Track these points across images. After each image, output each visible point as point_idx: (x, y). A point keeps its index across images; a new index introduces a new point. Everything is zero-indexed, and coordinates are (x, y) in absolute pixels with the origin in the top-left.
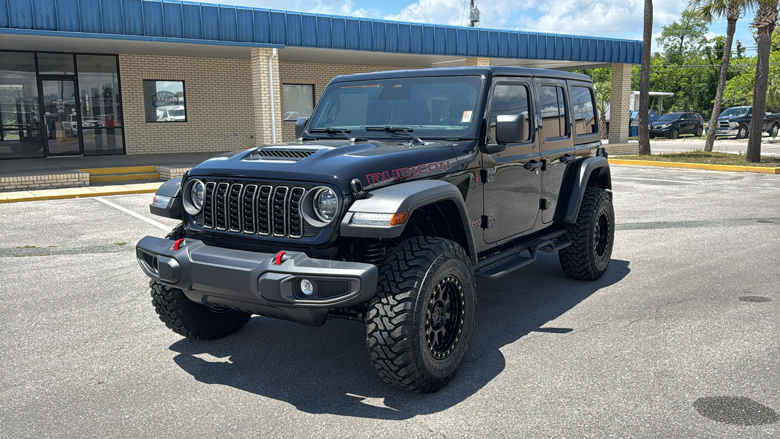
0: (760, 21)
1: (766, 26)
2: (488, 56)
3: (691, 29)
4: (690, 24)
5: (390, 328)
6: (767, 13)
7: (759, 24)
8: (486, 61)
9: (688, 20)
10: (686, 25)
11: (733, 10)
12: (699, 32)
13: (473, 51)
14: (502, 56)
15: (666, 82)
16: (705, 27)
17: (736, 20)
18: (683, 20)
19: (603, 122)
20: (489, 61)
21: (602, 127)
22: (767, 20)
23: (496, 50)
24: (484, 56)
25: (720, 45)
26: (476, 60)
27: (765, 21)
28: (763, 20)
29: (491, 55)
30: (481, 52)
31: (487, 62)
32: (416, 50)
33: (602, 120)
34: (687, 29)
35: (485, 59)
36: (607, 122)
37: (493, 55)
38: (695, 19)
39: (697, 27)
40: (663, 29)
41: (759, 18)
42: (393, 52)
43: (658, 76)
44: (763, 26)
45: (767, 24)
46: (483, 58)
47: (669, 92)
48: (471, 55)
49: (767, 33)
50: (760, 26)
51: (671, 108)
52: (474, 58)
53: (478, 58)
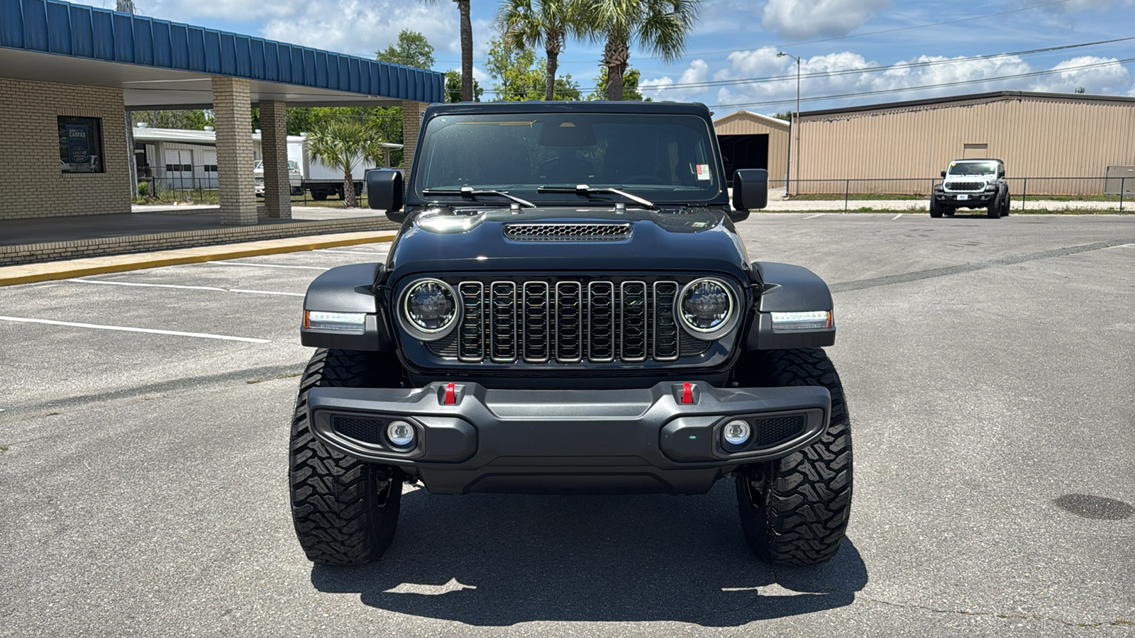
0: (610, 58)
1: (617, 65)
2: (250, 77)
3: (413, 58)
4: (411, 51)
5: (829, 477)
6: (618, 49)
7: (610, 63)
8: (245, 84)
9: (407, 45)
10: (406, 52)
11: (553, 41)
12: (423, 63)
13: (229, 66)
14: (270, 78)
15: (389, 129)
16: (429, 57)
17: (557, 54)
18: (402, 45)
19: (350, 183)
20: (248, 84)
21: (348, 190)
22: (619, 58)
23: (261, 68)
24: (245, 76)
25: (454, 84)
26: (230, 82)
27: (617, 60)
28: (614, 58)
29: (255, 76)
30: (240, 70)
31: (246, 86)
32: (142, 59)
33: (348, 180)
34: (407, 57)
35: (243, 82)
36: (354, 183)
37: (257, 76)
38: (417, 45)
39: (420, 57)
40: (377, 55)
41: (610, 55)
42: (107, 60)
43: (378, 120)
44: (614, 65)
45: (619, 63)
46: (241, 79)
47: (394, 143)
48: (226, 74)
49: (618, 74)
50: (611, 65)
51: (398, 164)
52: (226, 79)
53: (234, 79)
